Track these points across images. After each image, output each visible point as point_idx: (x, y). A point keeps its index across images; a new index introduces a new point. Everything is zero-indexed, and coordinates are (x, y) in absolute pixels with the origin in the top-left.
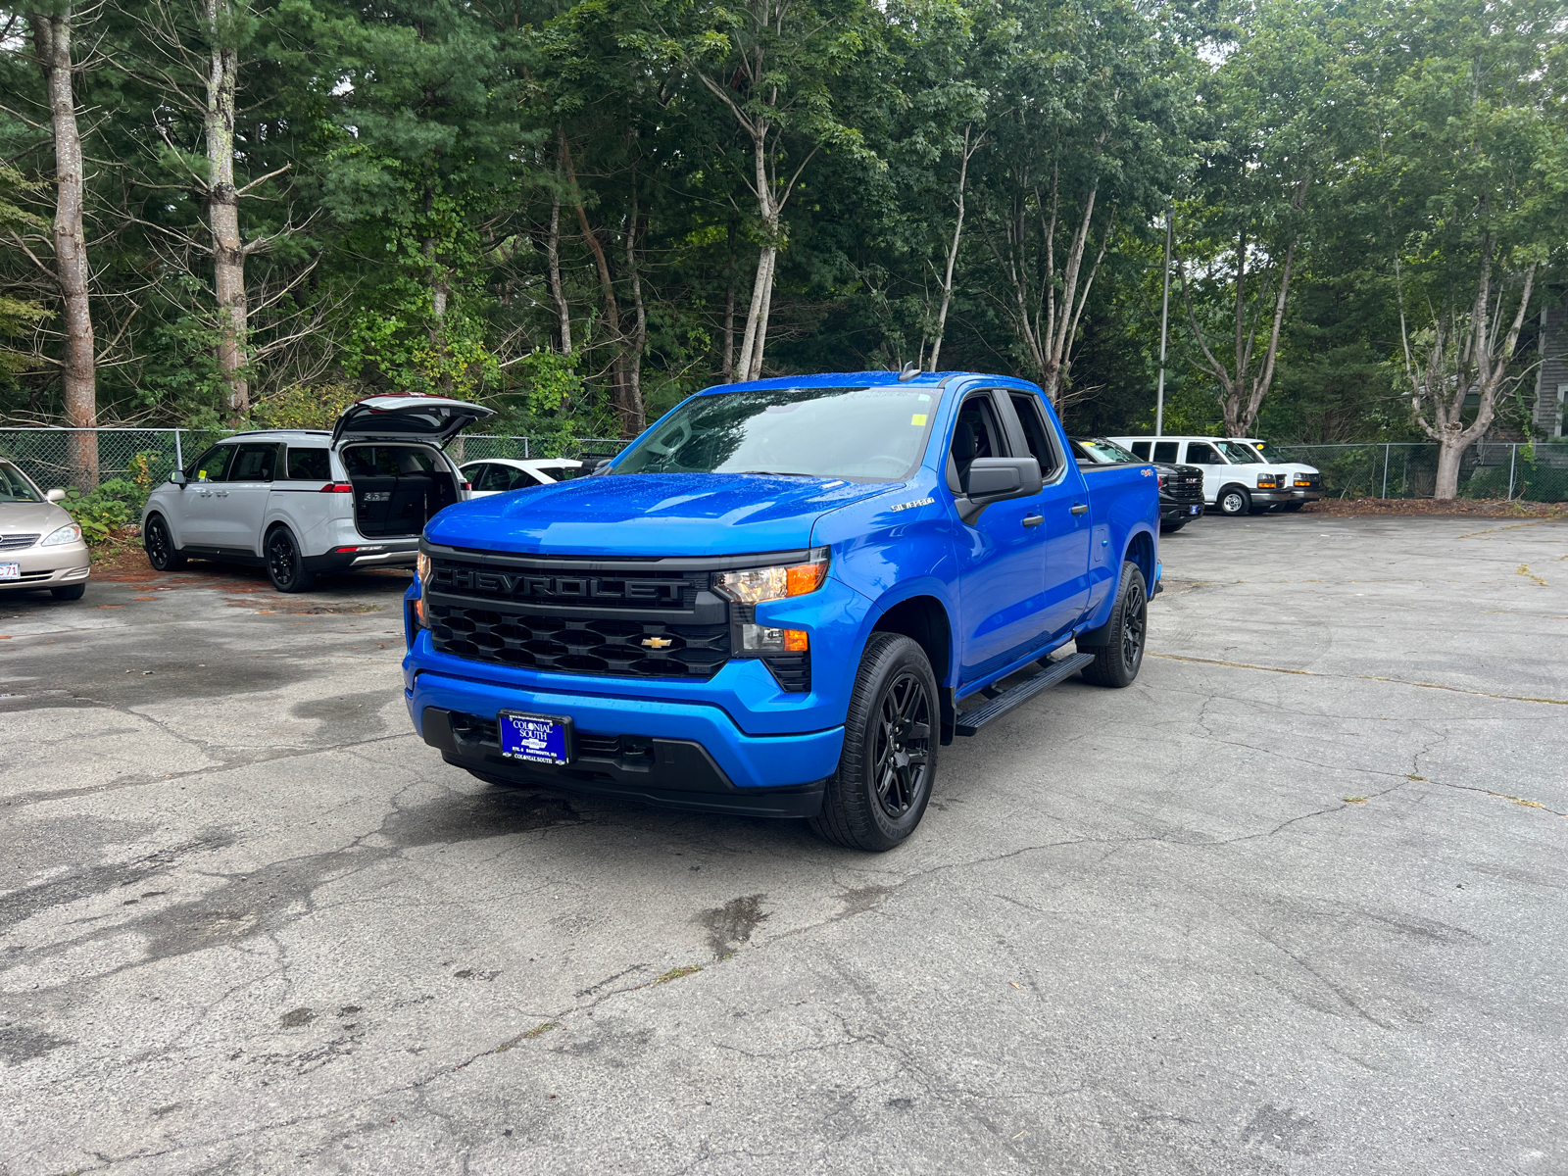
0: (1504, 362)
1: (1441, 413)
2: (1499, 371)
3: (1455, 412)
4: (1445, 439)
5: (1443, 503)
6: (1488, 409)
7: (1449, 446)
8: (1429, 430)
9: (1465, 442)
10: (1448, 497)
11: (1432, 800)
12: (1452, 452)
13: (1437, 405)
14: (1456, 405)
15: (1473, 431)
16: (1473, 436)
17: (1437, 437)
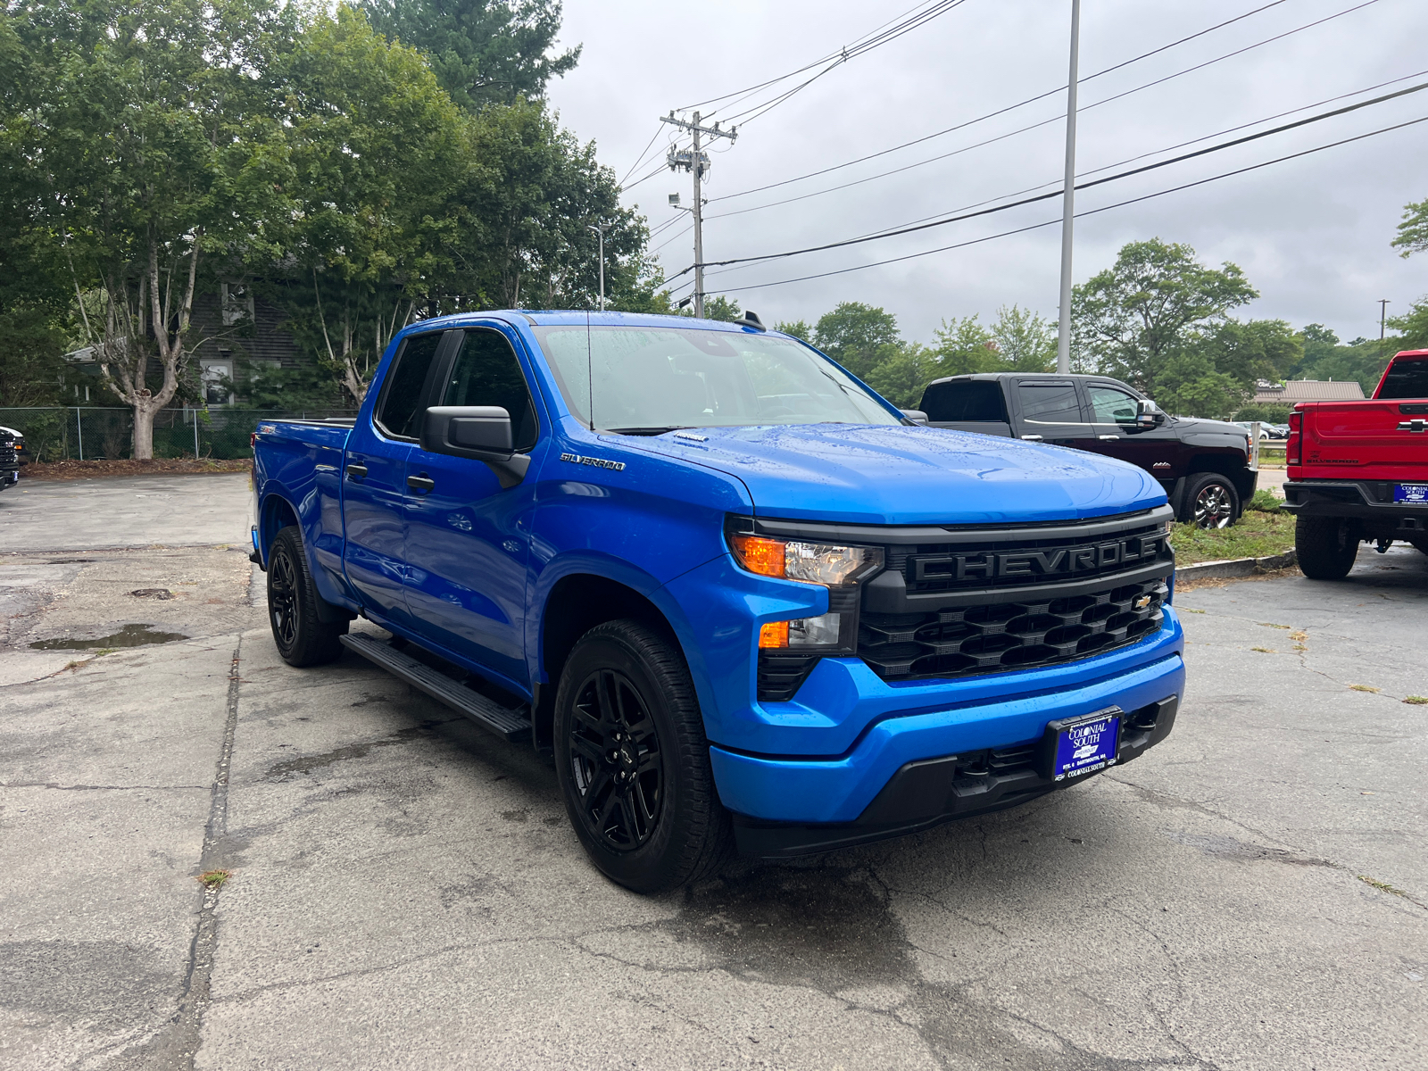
0: (181, 338)
1: (127, 381)
2: (178, 345)
3: (140, 381)
4: (137, 403)
5: (145, 462)
6: (173, 379)
7: (142, 411)
8: (122, 396)
9: (157, 407)
10: (148, 456)
12: (146, 416)
13: (121, 372)
14: (140, 373)
15: (162, 397)
16: (163, 402)
17: (130, 402)
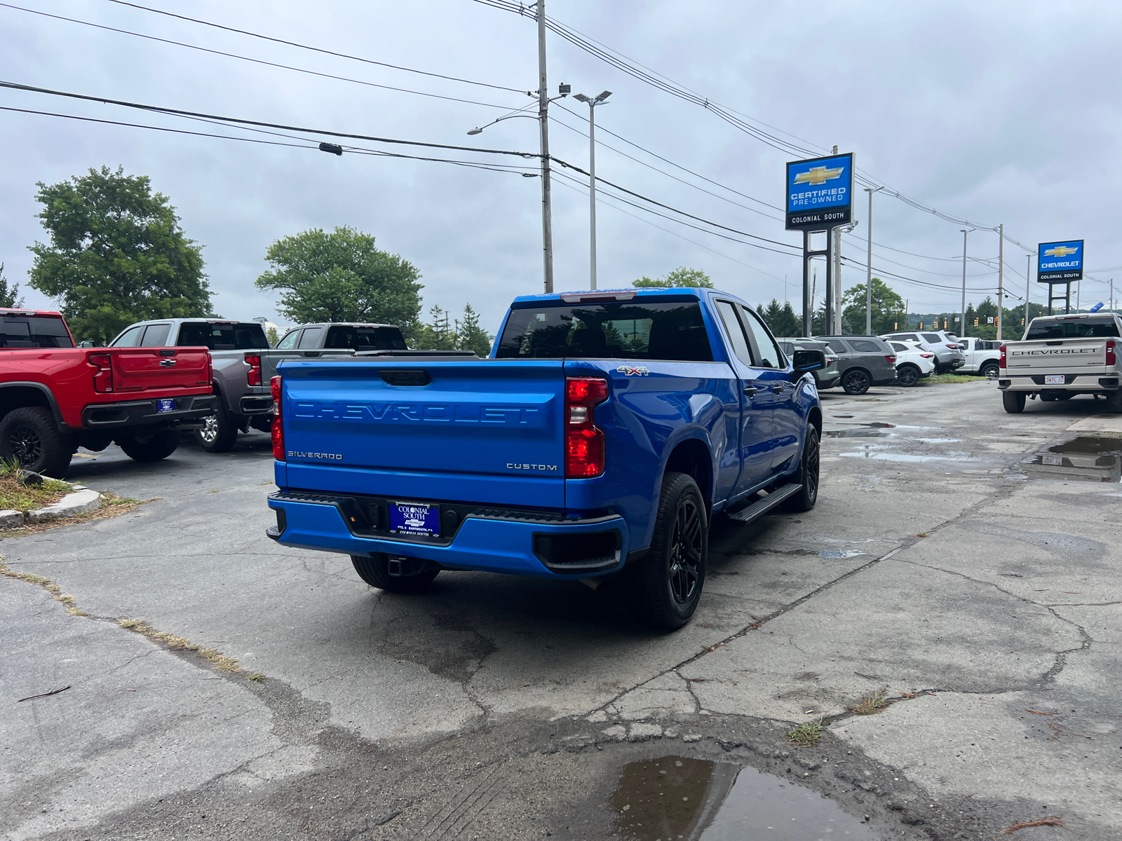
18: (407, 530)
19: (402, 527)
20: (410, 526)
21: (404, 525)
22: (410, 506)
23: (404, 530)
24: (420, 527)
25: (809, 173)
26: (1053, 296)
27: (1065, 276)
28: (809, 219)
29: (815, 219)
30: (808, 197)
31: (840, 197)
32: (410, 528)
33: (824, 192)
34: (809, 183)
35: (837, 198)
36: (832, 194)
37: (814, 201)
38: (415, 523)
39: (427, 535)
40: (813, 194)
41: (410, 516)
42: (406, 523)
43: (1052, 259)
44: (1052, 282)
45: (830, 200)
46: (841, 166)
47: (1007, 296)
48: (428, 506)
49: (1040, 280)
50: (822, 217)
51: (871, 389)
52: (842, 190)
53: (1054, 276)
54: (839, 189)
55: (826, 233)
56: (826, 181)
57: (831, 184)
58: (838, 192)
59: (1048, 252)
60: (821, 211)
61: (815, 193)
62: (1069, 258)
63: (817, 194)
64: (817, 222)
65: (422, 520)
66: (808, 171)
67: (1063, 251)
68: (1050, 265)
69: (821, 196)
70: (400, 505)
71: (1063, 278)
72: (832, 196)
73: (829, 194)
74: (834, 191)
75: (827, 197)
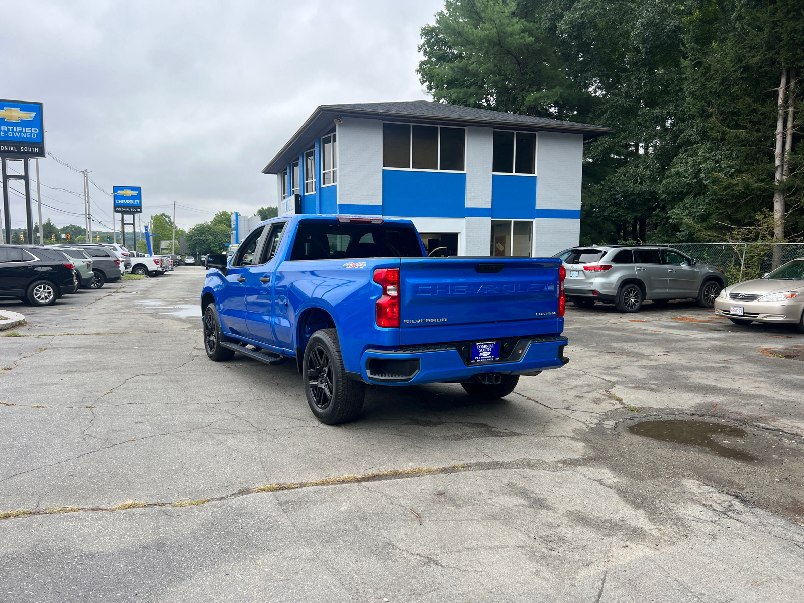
11: (78, 400)
18: (481, 359)
19: (477, 358)
20: (482, 356)
21: (479, 356)
22: (484, 344)
23: (479, 359)
24: (488, 356)
25: (4, 111)
26: (125, 222)
27: (132, 209)
28: (6, 148)
29: (12, 149)
30: (4, 130)
31: (34, 136)
32: (482, 358)
33: (18, 129)
34: (4, 119)
35: (31, 136)
36: (27, 131)
37: (10, 134)
38: (485, 354)
39: (493, 359)
40: (8, 129)
41: (483, 350)
42: (480, 355)
43: (122, 197)
44: (123, 213)
45: (25, 136)
46: (35, 112)
47: (93, 220)
48: (495, 342)
49: (115, 211)
50: (18, 148)
51: (105, 285)
52: (35, 130)
53: (124, 209)
54: (33, 129)
55: (23, 161)
56: (21, 120)
57: (24, 123)
58: (31, 130)
59: (120, 193)
60: (18, 143)
61: (10, 128)
62: (133, 198)
63: (12, 129)
64: (13, 152)
65: (490, 352)
66: (3, 109)
67: (129, 193)
68: (122, 202)
69: (16, 131)
70: (479, 344)
71: (130, 211)
72: (26, 133)
73: (24, 131)
74: (28, 130)
75: (22, 133)
